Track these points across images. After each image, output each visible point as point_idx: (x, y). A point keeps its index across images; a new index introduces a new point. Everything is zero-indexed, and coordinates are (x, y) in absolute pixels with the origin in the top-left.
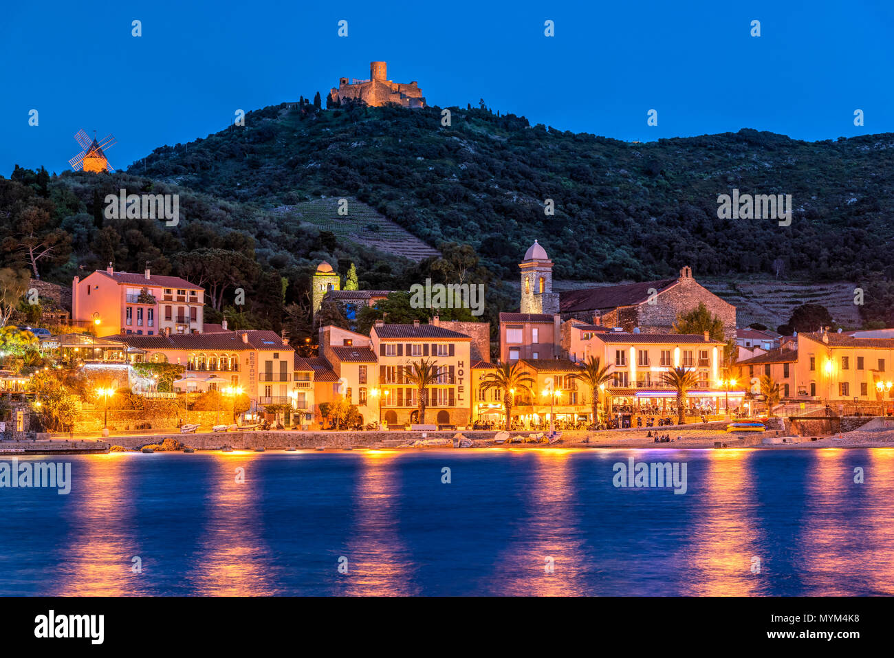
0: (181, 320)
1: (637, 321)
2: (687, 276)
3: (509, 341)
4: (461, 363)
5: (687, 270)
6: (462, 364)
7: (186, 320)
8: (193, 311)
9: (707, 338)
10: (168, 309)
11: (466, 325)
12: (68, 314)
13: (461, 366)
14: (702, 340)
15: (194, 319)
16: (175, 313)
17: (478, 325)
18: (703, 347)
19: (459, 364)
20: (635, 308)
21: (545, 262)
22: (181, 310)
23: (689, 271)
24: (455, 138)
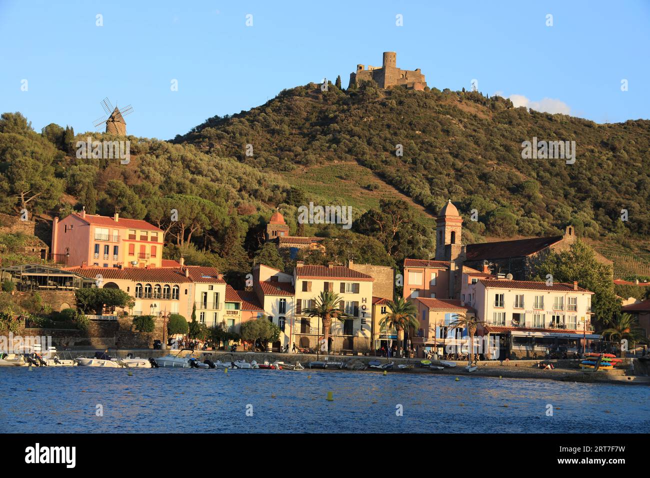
0: (142, 255)
1: (524, 271)
2: (570, 234)
3: (410, 283)
4: (364, 299)
5: (570, 229)
6: (366, 300)
7: (146, 256)
8: (154, 249)
9: (576, 287)
10: (132, 248)
11: (375, 268)
12: (47, 248)
13: (364, 302)
14: (572, 289)
15: (154, 256)
16: (137, 250)
17: (385, 269)
18: (572, 295)
19: (363, 300)
20: (523, 259)
21: (456, 218)
22: (143, 248)
23: (572, 230)
24: (449, 116)
